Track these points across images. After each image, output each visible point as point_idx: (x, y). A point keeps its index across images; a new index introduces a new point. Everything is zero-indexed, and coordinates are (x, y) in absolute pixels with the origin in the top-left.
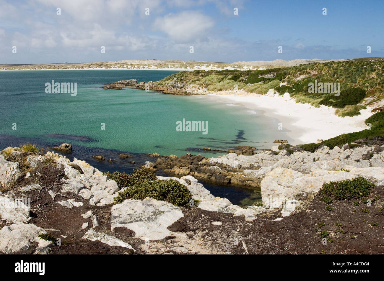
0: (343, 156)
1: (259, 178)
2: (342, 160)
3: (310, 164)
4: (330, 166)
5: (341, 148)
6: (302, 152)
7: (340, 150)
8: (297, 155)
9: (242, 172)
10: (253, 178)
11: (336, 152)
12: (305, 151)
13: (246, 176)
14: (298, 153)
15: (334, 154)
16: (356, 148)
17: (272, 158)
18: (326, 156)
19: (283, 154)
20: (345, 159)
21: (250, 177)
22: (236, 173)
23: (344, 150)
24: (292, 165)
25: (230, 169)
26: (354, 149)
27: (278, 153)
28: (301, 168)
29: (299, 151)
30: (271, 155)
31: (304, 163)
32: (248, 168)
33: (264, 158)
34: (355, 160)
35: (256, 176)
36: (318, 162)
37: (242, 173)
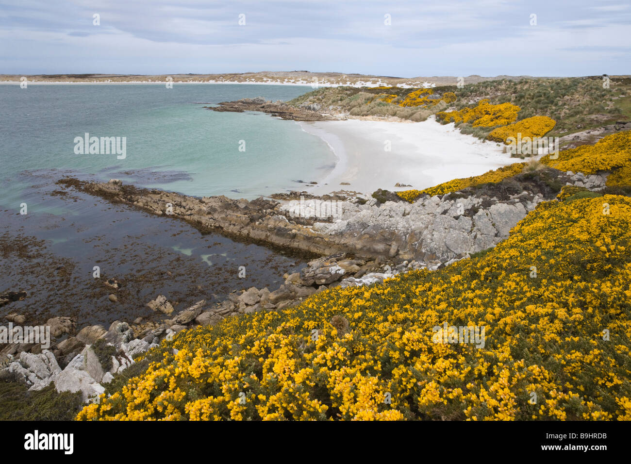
0: (440, 210)
1: (331, 235)
2: (438, 215)
3: (398, 218)
4: (422, 223)
5: (441, 199)
6: (396, 202)
7: (438, 202)
8: (389, 204)
9: (312, 225)
10: (323, 234)
11: (434, 204)
12: (401, 201)
13: (314, 231)
14: (391, 202)
15: (430, 206)
16: (458, 200)
17: (357, 209)
18: (419, 208)
19: (372, 204)
20: (442, 214)
21: (319, 233)
22: (305, 227)
23: (445, 201)
24: (374, 219)
25: (302, 221)
26: (455, 201)
27: (366, 202)
28: (384, 224)
29: (393, 200)
30: (356, 204)
31: (391, 217)
32: (324, 221)
33: (347, 208)
34: (454, 217)
35: (327, 231)
36: (408, 216)
37: (311, 227)
